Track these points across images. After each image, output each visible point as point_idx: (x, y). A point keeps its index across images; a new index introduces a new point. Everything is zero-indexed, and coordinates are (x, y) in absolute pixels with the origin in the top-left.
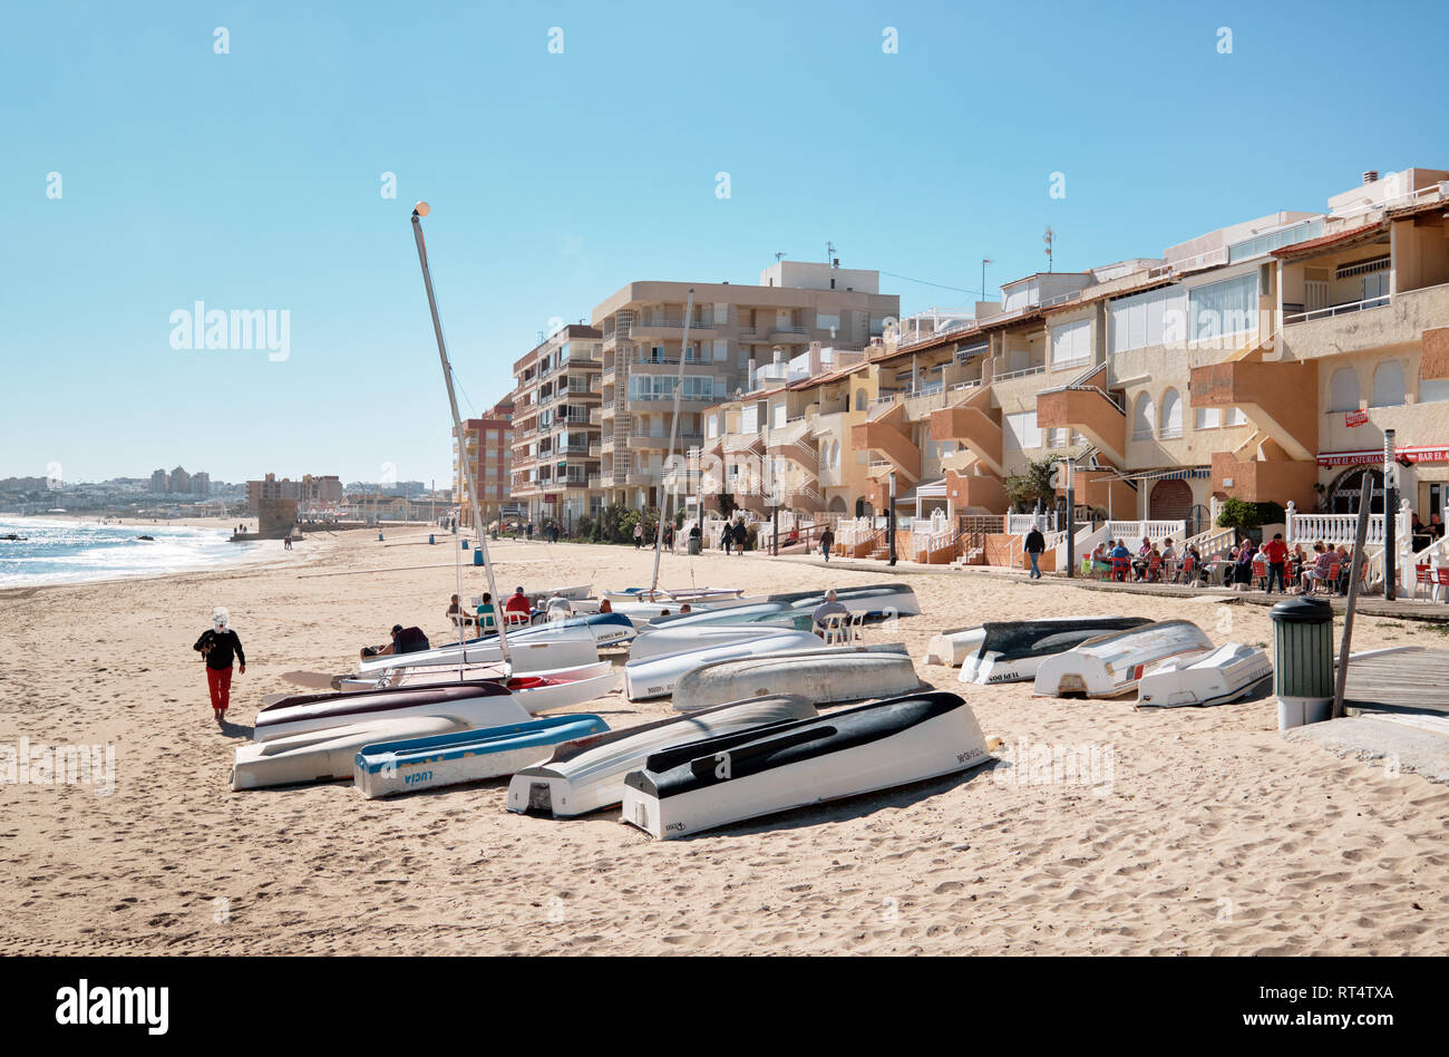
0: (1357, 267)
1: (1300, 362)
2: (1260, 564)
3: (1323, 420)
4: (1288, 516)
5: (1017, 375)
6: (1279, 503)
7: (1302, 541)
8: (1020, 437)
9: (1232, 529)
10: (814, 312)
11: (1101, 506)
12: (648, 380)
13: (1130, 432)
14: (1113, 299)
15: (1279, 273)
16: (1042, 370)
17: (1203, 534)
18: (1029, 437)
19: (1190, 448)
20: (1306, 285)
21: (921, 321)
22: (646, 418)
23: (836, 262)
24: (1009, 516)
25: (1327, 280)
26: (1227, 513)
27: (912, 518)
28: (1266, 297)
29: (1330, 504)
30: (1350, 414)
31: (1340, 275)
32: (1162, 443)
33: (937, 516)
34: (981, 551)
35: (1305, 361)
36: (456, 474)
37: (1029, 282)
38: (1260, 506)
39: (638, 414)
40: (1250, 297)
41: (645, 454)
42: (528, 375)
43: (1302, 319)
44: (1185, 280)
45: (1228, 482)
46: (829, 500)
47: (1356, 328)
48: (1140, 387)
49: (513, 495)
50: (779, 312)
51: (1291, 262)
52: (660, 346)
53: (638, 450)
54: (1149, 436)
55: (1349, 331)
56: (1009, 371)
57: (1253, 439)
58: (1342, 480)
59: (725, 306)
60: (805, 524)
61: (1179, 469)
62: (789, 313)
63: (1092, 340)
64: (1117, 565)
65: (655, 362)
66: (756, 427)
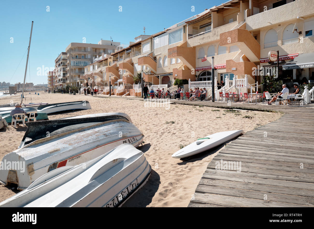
0: (204, 26)
1: (192, 47)
2: (182, 93)
3: (197, 60)
4: (189, 82)
5: (136, 55)
6: (187, 80)
7: (192, 88)
8: (137, 68)
9: (177, 86)
10: (107, 49)
11: (151, 82)
12: (75, 62)
13: (157, 66)
14: (154, 37)
15: (187, 27)
16: (141, 54)
17: (171, 87)
18: (138, 68)
19: (169, 69)
20: (193, 30)
21: (120, 47)
22: (75, 69)
23: (112, 41)
24: (134, 85)
25: (197, 29)
26: (176, 82)
27: (117, 86)
28: (184, 33)
29: (198, 80)
30: (203, 59)
31: (200, 28)
32: (163, 68)
33: (121, 85)
34: (129, 93)
35: (193, 47)
36: (48, 81)
37: (140, 37)
38: (183, 80)
39: (73, 68)
40: (181, 34)
41: (75, 76)
42: (57, 62)
43: (192, 37)
44: (168, 31)
45: (176, 75)
46: (105, 84)
47: (204, 38)
48: (159, 56)
49: (55, 85)
50: (101, 49)
51: (190, 25)
52: (77, 55)
53: (74, 75)
54: (161, 67)
55: (202, 39)
56: (135, 55)
57: (182, 66)
58: (201, 74)
59: (90, 48)
60: (99, 88)
61: (167, 73)
62: (103, 50)
63: (150, 47)
64: (151, 95)
65: (76, 58)
66: (92, 70)
